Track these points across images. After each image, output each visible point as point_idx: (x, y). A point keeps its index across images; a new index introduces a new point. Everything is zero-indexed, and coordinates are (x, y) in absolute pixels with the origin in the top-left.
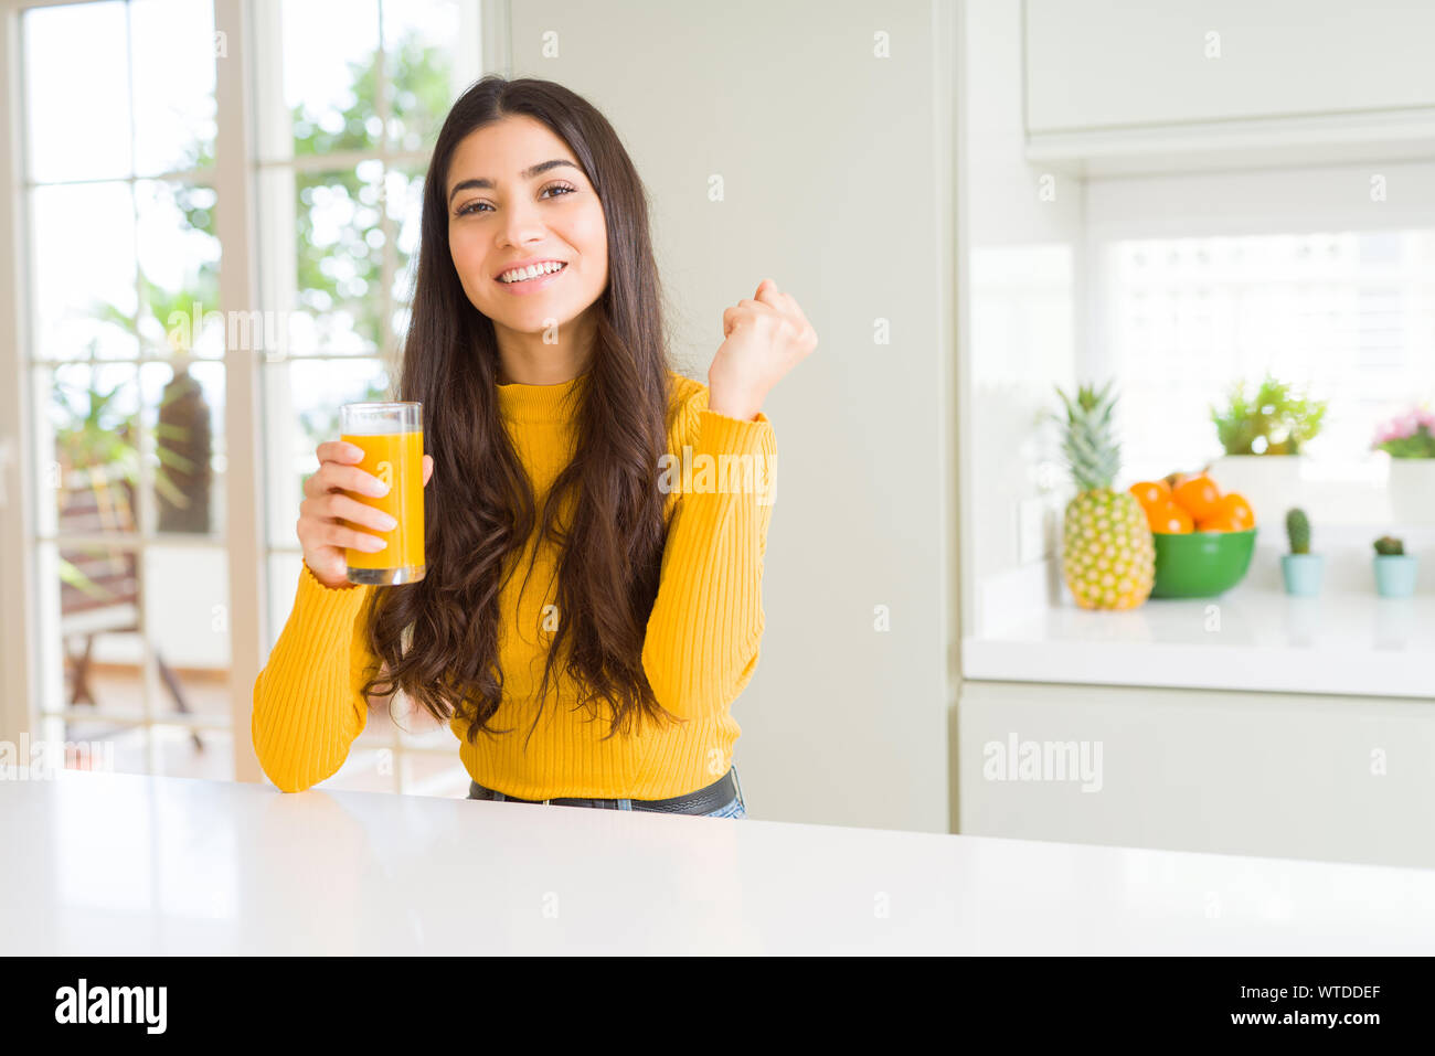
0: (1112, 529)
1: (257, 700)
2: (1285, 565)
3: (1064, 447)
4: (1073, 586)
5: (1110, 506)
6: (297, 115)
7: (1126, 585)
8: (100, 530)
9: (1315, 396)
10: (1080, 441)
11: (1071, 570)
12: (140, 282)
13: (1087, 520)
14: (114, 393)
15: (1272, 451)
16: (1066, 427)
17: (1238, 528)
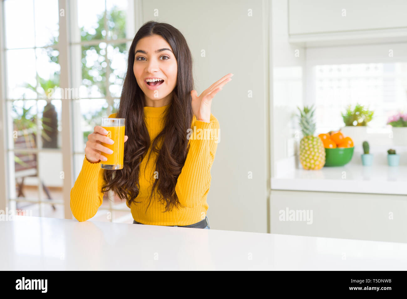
0: (313, 147)
1: (71, 195)
2: (362, 157)
3: (300, 124)
4: (302, 163)
5: (313, 141)
6: (82, 29)
7: (317, 163)
8: (26, 148)
9: (371, 109)
10: (304, 122)
11: (302, 159)
12: (37, 77)
13: (306, 144)
14: (30, 109)
15: (359, 125)
16: (300, 118)
17: (349, 147)
